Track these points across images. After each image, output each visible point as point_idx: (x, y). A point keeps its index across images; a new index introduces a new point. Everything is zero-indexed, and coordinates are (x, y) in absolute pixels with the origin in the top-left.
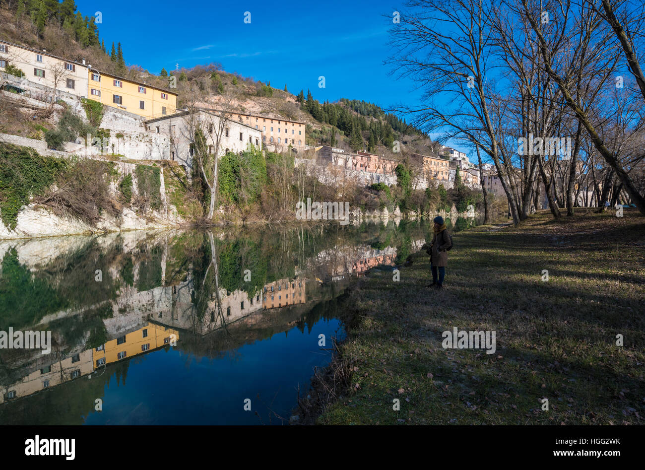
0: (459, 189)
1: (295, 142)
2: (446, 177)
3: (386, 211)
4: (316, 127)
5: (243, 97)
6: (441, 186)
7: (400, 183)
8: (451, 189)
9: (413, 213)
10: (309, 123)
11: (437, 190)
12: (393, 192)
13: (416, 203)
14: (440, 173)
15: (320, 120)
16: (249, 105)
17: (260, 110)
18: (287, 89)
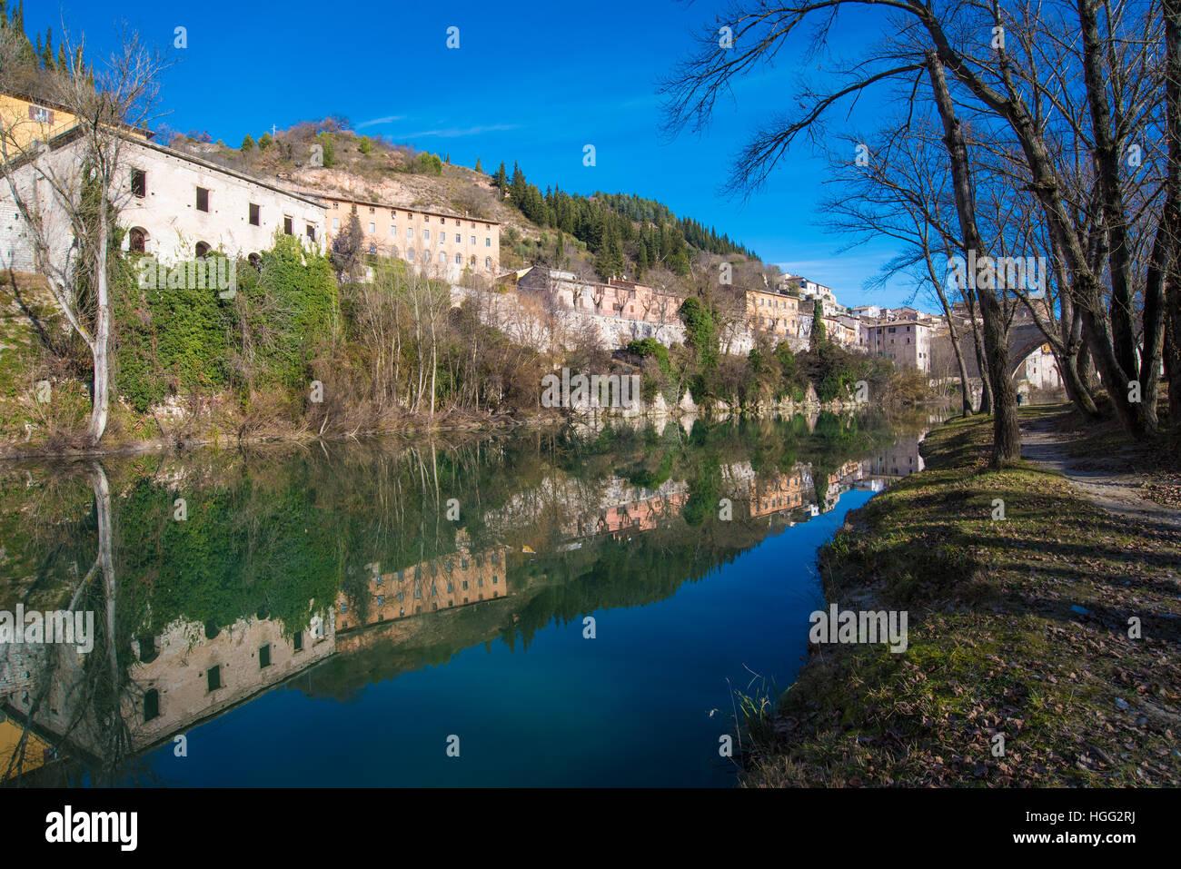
0: (820, 351)
1: (478, 261)
2: (794, 330)
3: (660, 401)
4: (528, 233)
5: (377, 173)
6: (782, 345)
7: (690, 338)
8: (804, 351)
9: (721, 405)
10: (515, 227)
11: (774, 353)
12: (675, 358)
13: (730, 383)
14: (781, 323)
15: (538, 222)
16: (389, 191)
17: (412, 199)
18: (481, 167)
